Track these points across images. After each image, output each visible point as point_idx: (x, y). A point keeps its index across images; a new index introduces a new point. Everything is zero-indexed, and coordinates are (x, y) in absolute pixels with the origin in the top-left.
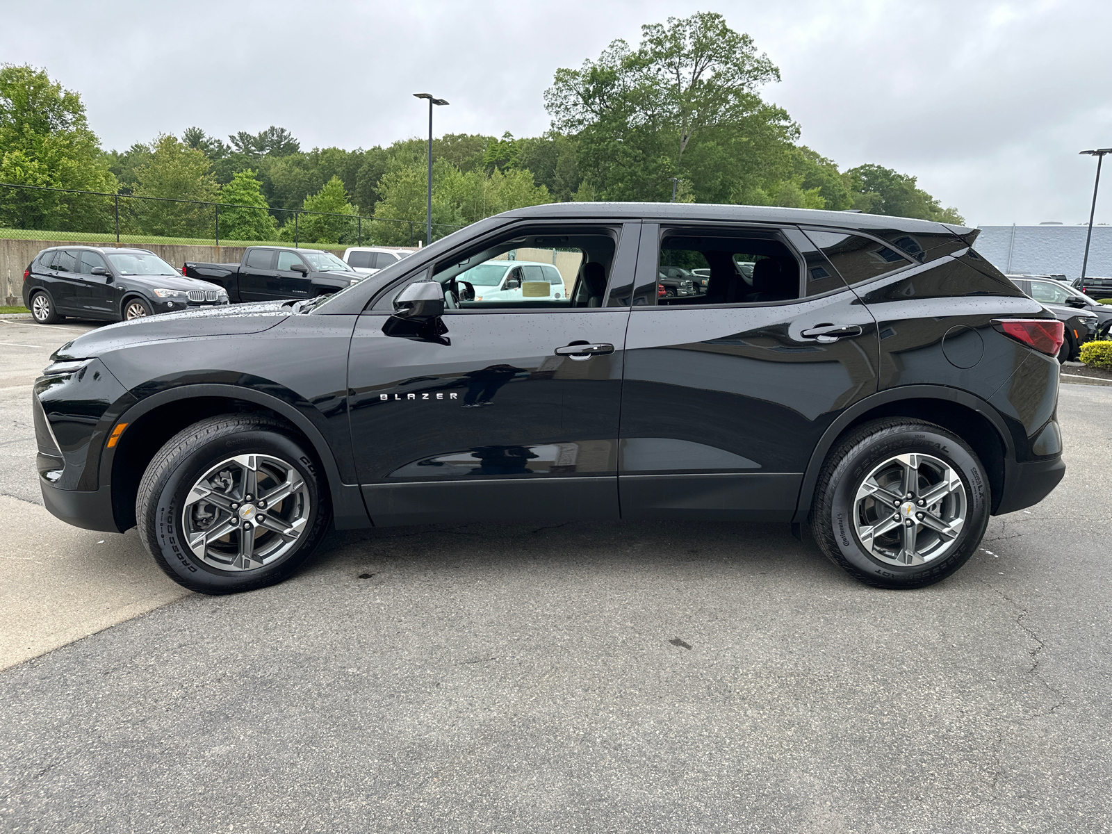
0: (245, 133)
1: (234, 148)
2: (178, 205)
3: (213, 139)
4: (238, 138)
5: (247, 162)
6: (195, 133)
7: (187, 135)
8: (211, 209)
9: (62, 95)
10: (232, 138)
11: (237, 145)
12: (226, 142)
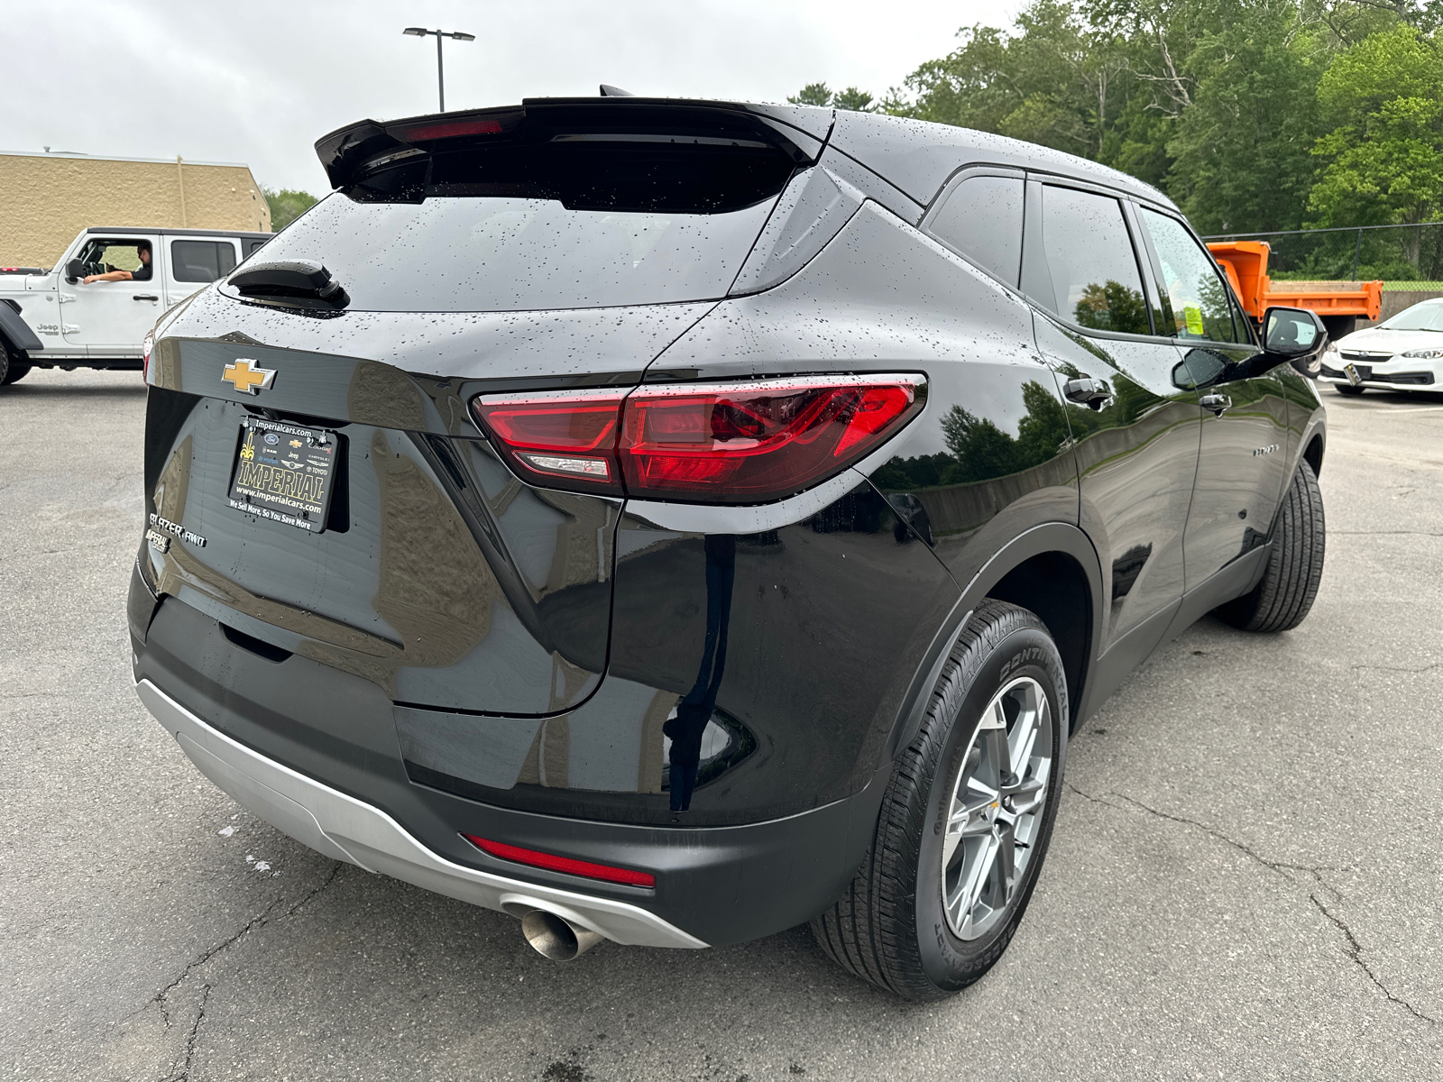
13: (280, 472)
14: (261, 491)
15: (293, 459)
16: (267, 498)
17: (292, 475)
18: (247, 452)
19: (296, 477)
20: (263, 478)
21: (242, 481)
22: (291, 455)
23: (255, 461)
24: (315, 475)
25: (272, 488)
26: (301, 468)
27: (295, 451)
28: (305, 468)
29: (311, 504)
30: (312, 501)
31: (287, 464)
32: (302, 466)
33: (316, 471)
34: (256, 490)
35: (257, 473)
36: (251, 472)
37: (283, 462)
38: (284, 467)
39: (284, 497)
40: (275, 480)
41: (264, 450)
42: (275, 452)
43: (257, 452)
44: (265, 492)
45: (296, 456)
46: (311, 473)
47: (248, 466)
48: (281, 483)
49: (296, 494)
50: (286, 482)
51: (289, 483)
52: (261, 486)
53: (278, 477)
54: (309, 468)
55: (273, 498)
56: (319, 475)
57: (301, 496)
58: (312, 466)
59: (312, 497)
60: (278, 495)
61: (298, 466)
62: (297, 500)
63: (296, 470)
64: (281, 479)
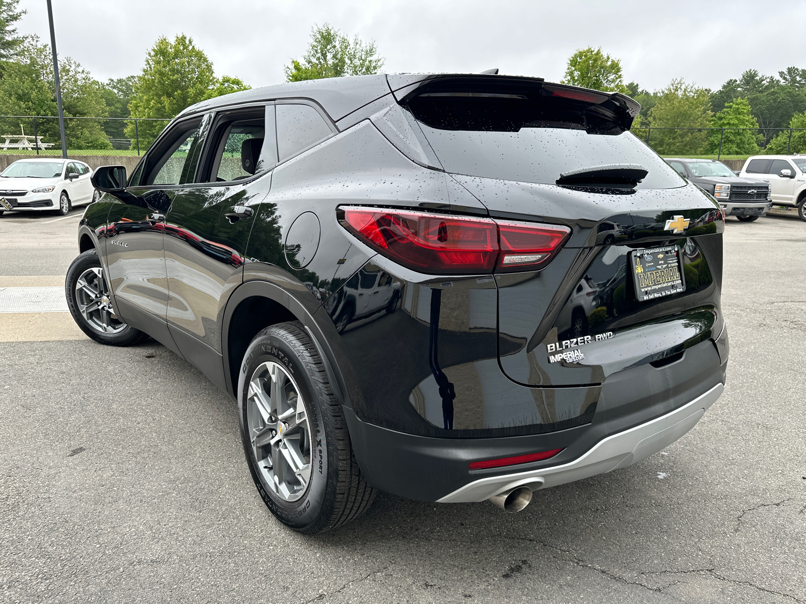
0: (794, 67)
1: (782, 82)
2: (676, 132)
3: (765, 77)
4: (786, 73)
5: (789, 92)
6: (751, 73)
7: (743, 77)
8: (704, 133)
9: (609, 63)
10: (781, 74)
11: (785, 78)
12: (777, 77)
13: (658, 272)
14: (653, 285)
15: (662, 264)
16: (657, 287)
17: (663, 271)
18: (639, 269)
19: (665, 272)
20: (652, 279)
21: (642, 285)
22: (660, 262)
23: (645, 272)
24: (673, 267)
25: (657, 282)
26: (666, 267)
27: (661, 260)
28: (668, 265)
29: (676, 280)
30: (675, 279)
31: (659, 267)
32: (666, 265)
33: (673, 265)
34: (651, 286)
35: (648, 278)
36: (645, 278)
37: (658, 267)
38: (659, 269)
39: (664, 283)
40: (657, 277)
41: (647, 265)
42: (652, 264)
43: (644, 267)
44: (655, 285)
45: (662, 262)
46: (671, 267)
47: (642, 276)
48: (660, 277)
49: (668, 279)
50: (662, 276)
51: (663, 276)
52: (652, 283)
53: (658, 275)
54: (669, 265)
55: (659, 286)
56: (674, 266)
57: (671, 279)
58: (670, 263)
59: (675, 277)
60: (661, 284)
61: (664, 266)
62: (670, 282)
63: (664, 269)
64: (660, 275)
